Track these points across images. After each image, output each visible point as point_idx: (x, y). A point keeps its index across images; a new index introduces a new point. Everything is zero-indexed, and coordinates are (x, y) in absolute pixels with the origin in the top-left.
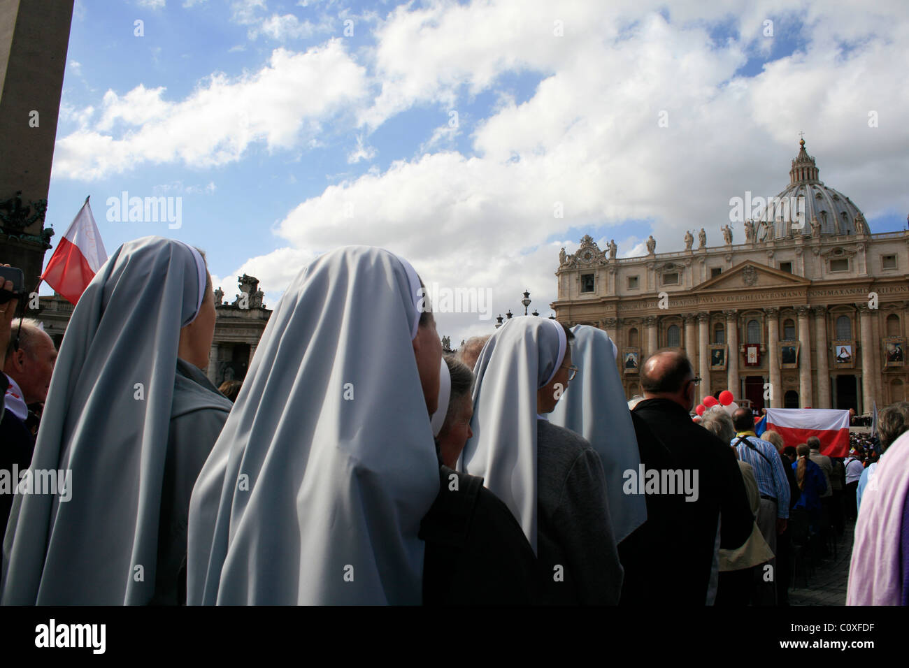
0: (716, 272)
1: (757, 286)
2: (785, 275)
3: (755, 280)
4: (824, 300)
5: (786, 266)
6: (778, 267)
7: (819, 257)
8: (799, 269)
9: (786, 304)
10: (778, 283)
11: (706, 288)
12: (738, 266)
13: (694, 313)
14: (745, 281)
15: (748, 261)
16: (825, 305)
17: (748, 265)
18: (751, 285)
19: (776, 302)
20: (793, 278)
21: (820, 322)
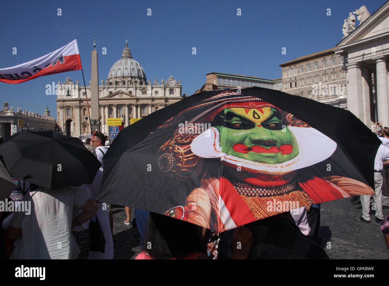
0: (111, 93)
1: (123, 97)
2: (131, 95)
3: (122, 96)
4: (141, 102)
5: (130, 92)
6: (128, 93)
7: (139, 90)
8: (134, 93)
9: (131, 103)
10: (129, 97)
11: (108, 97)
12: (118, 92)
13: (104, 104)
14: (119, 96)
15: (120, 90)
16: (141, 103)
17: (120, 91)
18: (121, 97)
19: (128, 102)
20: (133, 96)
21: (139, 109)
